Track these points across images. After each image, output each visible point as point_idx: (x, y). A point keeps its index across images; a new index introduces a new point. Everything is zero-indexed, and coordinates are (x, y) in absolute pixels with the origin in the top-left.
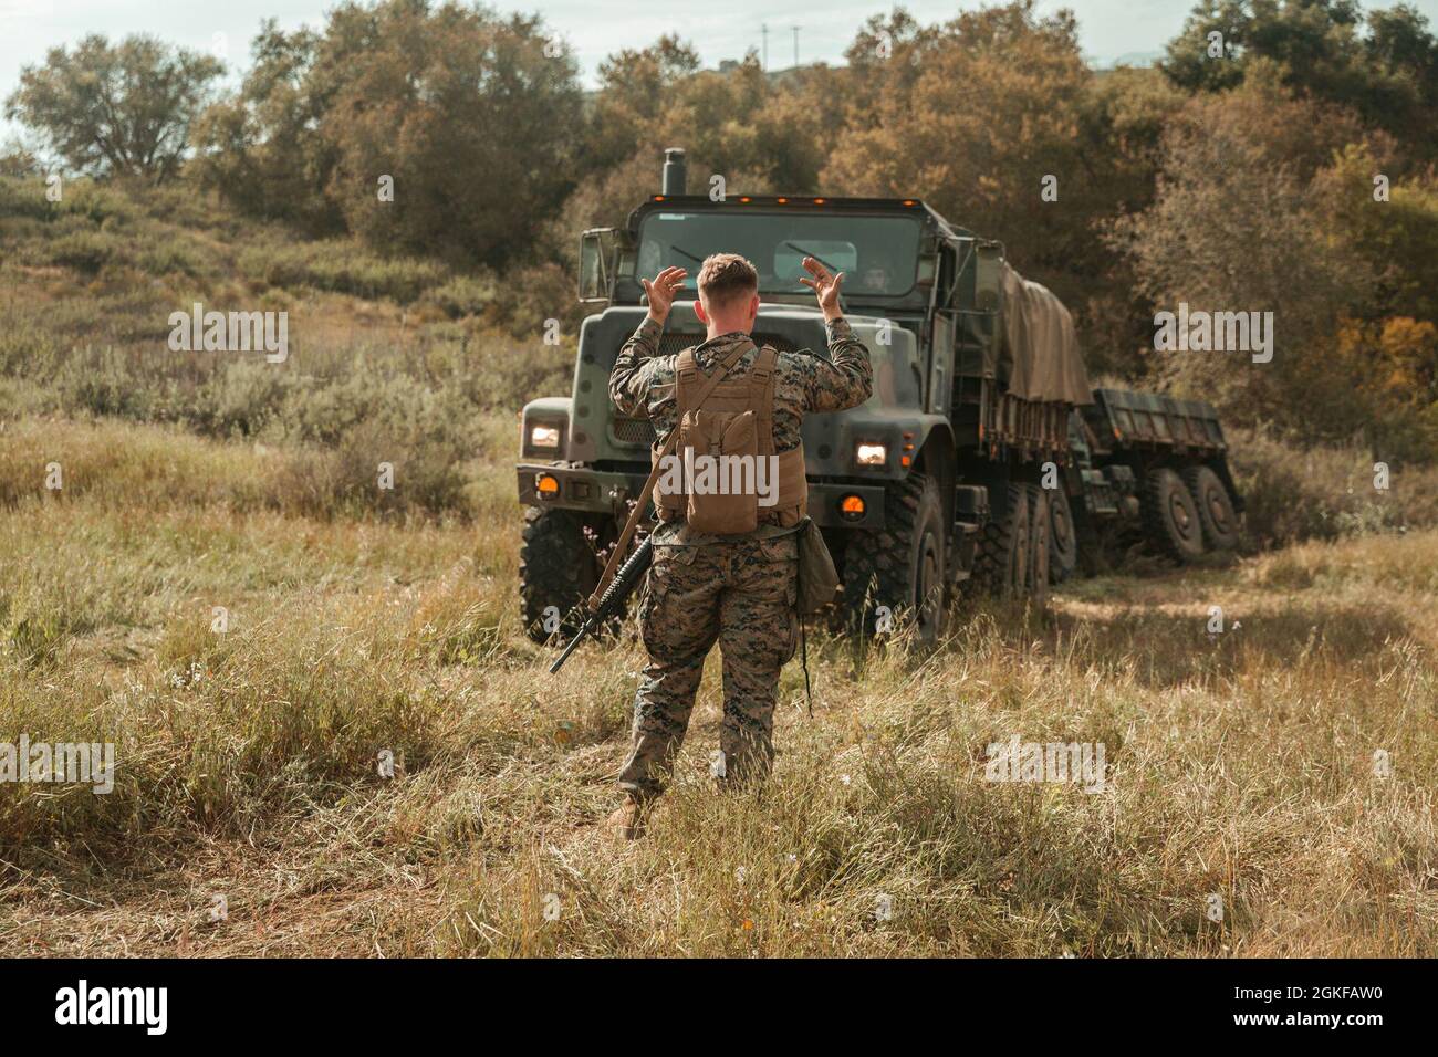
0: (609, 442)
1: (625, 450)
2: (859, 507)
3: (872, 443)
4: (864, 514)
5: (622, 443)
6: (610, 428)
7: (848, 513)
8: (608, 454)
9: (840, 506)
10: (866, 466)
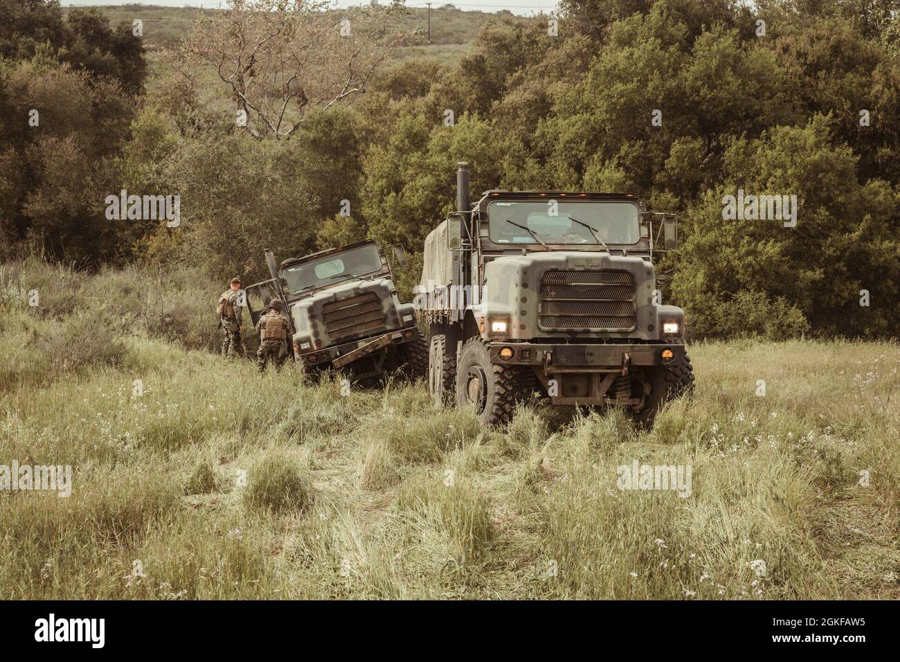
0: (539, 328)
1: (548, 332)
2: (670, 355)
3: (670, 322)
4: (673, 357)
5: (546, 329)
6: (539, 321)
7: (665, 358)
8: (538, 335)
9: (661, 355)
10: (668, 335)
